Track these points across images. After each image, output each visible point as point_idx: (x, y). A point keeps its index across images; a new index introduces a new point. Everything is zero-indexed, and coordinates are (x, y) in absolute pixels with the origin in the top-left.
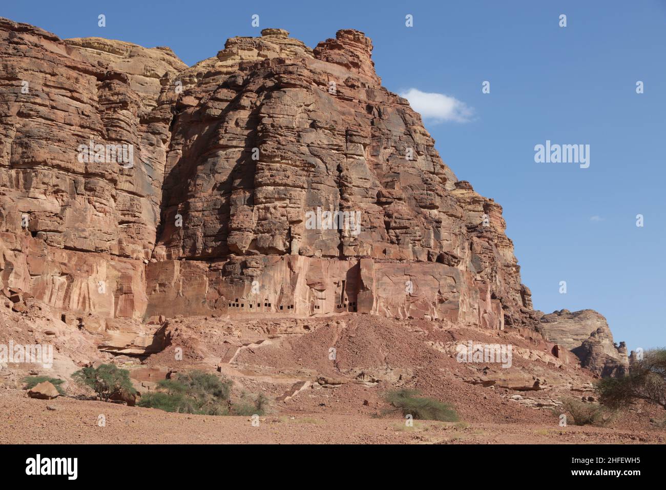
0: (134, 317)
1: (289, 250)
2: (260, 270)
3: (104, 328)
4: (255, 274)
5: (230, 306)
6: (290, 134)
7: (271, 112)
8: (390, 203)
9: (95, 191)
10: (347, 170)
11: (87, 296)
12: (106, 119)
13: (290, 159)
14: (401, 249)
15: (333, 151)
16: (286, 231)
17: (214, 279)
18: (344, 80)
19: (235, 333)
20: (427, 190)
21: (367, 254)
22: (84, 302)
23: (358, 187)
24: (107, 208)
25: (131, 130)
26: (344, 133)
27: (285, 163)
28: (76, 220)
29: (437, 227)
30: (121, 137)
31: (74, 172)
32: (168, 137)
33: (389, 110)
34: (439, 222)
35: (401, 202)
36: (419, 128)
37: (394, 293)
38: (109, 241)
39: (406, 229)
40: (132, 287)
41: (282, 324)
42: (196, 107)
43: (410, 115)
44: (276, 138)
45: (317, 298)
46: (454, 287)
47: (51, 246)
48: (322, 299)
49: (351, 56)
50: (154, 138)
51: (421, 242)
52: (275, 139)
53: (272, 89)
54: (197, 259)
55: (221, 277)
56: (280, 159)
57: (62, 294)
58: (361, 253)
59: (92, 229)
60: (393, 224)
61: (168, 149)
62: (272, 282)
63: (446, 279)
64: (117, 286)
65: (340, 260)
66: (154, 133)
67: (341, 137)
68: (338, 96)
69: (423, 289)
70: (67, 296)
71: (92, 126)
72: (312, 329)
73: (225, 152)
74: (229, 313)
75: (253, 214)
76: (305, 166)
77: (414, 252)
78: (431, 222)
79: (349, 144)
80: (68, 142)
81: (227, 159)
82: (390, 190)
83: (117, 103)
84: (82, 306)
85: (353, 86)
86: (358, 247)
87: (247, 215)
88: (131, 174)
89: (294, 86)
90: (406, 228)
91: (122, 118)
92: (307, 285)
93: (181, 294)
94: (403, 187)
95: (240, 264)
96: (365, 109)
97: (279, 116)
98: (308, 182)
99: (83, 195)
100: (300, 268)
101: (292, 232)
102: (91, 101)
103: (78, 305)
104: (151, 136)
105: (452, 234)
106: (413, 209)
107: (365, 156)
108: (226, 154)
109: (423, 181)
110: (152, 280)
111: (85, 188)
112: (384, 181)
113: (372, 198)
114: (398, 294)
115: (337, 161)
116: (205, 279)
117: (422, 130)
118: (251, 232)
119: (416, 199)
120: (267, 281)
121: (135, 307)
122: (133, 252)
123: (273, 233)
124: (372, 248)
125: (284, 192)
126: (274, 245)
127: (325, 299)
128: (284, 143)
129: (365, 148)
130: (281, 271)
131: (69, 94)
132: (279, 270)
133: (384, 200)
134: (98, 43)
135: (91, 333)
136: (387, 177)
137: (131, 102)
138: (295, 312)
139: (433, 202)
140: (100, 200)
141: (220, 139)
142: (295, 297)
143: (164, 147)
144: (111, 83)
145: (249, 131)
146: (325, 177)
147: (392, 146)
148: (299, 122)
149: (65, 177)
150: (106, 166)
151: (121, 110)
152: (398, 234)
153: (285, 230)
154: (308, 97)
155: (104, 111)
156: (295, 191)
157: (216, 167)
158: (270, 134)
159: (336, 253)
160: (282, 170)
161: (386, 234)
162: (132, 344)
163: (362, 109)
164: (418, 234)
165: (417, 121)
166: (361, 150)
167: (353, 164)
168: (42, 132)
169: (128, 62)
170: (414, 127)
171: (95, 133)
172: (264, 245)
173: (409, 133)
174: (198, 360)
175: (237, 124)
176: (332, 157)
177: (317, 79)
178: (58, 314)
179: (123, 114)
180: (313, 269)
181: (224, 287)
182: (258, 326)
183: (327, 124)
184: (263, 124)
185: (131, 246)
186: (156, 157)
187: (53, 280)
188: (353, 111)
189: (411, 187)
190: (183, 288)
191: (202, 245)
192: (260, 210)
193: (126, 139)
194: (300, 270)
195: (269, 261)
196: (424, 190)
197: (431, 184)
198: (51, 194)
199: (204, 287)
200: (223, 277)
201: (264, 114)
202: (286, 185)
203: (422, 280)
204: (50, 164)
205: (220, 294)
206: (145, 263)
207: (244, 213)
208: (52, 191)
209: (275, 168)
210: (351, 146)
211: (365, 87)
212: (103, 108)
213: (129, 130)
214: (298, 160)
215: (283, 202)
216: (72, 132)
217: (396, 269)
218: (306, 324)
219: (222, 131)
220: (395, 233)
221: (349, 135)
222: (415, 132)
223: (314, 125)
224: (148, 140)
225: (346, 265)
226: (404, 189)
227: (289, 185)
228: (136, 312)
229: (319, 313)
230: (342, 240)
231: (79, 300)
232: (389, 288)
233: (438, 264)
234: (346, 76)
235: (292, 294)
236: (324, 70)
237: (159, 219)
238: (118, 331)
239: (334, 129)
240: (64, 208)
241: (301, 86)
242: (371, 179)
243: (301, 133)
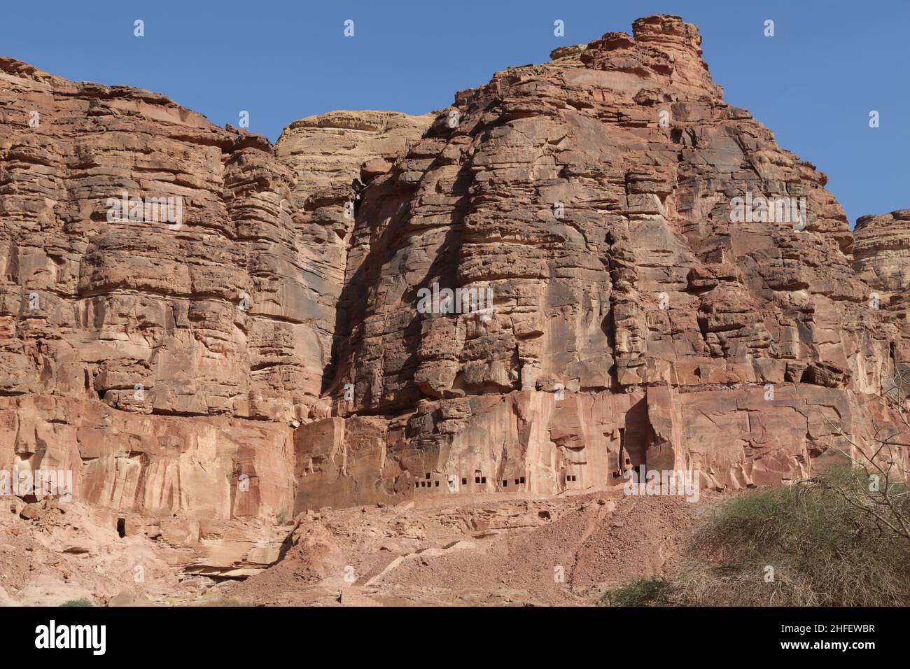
0: (261, 515)
1: (518, 384)
2: (466, 422)
3: (197, 537)
4: (456, 430)
5: (417, 486)
6: (520, 192)
7: (491, 161)
8: (710, 288)
9: (204, 319)
10: (625, 238)
11: (176, 486)
12: (235, 208)
13: (518, 233)
14: (730, 365)
15: (599, 211)
16: (512, 352)
17: (394, 444)
18: (634, 95)
19: (409, 532)
20: (783, 258)
21: (662, 378)
22: (171, 497)
23: (652, 266)
24: (228, 345)
25: (277, 222)
26: (623, 180)
27: (510, 240)
28: (174, 367)
29: (805, 320)
30: (257, 233)
31: (174, 294)
32: (347, 227)
33: (712, 131)
34: (809, 311)
35: (733, 283)
36: (770, 154)
37: (720, 443)
38: (231, 396)
39: (739, 328)
40: (256, 467)
41: (500, 512)
42: (388, 173)
43: (751, 134)
44: (496, 201)
45: (571, 463)
46: (837, 424)
47: (127, 411)
48: (580, 463)
49: (652, 57)
50: (323, 231)
51: (770, 348)
52: (494, 203)
53: (492, 125)
54: (372, 413)
55: (404, 438)
56: (499, 235)
57: (133, 486)
58: (649, 378)
59: (201, 379)
60: (713, 323)
61: (349, 246)
62: (487, 441)
63: (819, 412)
64: (233, 466)
65: (613, 393)
66: (322, 223)
67: (617, 187)
68: (618, 121)
69: (775, 432)
70: (141, 488)
71: (206, 221)
72: (554, 517)
73: (421, 237)
74: (415, 498)
75: (458, 329)
76: (547, 242)
77: (757, 368)
78: (793, 313)
79: (631, 196)
80: (163, 249)
81: (425, 247)
82: (711, 265)
83: (251, 182)
84: (168, 502)
85: (649, 103)
86: (645, 368)
87: (447, 333)
88: (274, 288)
89: (528, 113)
90: (738, 326)
91: (260, 203)
92: (552, 440)
93: (345, 472)
94: (738, 258)
95: (432, 415)
96: (669, 136)
97: (503, 166)
98: (550, 266)
99: (186, 327)
100: (534, 412)
101: (521, 353)
102: (210, 184)
103: (161, 502)
104: (318, 227)
105: (841, 331)
106: (758, 294)
107: (665, 213)
108: (423, 239)
109: (776, 242)
110: (304, 453)
111: (189, 317)
112: (702, 251)
113: (679, 282)
114: (728, 445)
115: (607, 226)
116: (380, 444)
117: (776, 156)
118: (453, 360)
119: (763, 276)
120: (477, 438)
121: (262, 499)
122: (275, 410)
123: (490, 358)
124: (672, 367)
125: (505, 288)
126: (492, 378)
127: (585, 463)
128: (507, 208)
129: (663, 200)
130: (501, 420)
131: (172, 178)
132: (497, 419)
133: (699, 283)
134: (339, 118)
135: (173, 546)
136: (708, 245)
137: (274, 178)
138: (529, 489)
139: (795, 276)
140: (213, 332)
141: (411, 216)
142: (527, 463)
143: (342, 243)
144: (241, 153)
145: (458, 198)
146: (580, 255)
147: (718, 191)
148: (540, 171)
149: (157, 303)
150: (226, 279)
151: (259, 192)
152: (724, 338)
153: (509, 350)
154: (554, 129)
155: (232, 197)
156: (526, 283)
157: (409, 261)
158: (487, 197)
159: (607, 382)
160: (502, 251)
161: (702, 342)
162: (243, 560)
163: (665, 137)
164: (761, 335)
165: (765, 143)
166: (653, 203)
167: (639, 229)
168: (124, 238)
169: (383, 138)
170: (760, 153)
171: (212, 231)
172: (475, 380)
173: (748, 165)
174: (311, 582)
175: (439, 189)
176: (595, 221)
177: (574, 99)
178: (111, 519)
179: (260, 198)
180: (561, 413)
181: (408, 456)
182: (457, 518)
183: (587, 168)
184: (478, 183)
185: (273, 402)
186: (327, 260)
187: (117, 464)
188: (644, 142)
189: (752, 255)
190: (348, 461)
191: (380, 390)
192: (469, 323)
193: (266, 235)
194: (533, 415)
195: (480, 405)
196: (777, 258)
197: (791, 247)
198: (135, 330)
199: (377, 460)
200: (407, 439)
201: (478, 166)
202: (510, 276)
203: (772, 417)
204: (133, 284)
205: (403, 468)
206: (294, 427)
207: (441, 329)
208: (137, 326)
209: (491, 249)
210: (635, 199)
211: (671, 101)
212: (231, 192)
213: (273, 221)
214: (534, 232)
215: (506, 304)
216: (176, 233)
217: (720, 401)
218: (544, 509)
219: (415, 203)
220: (719, 338)
221: (630, 183)
222: (760, 161)
223: (565, 174)
224: (313, 234)
225: (625, 402)
226: (741, 260)
227: (515, 276)
228: (264, 508)
229: (575, 489)
230: (617, 358)
231: (162, 493)
232: (708, 435)
233: (803, 385)
234: (638, 89)
235: (523, 459)
236: (595, 84)
237: (328, 356)
238: (220, 540)
239: (601, 175)
240: (155, 349)
241: (540, 112)
242: (675, 251)
243: (540, 188)
